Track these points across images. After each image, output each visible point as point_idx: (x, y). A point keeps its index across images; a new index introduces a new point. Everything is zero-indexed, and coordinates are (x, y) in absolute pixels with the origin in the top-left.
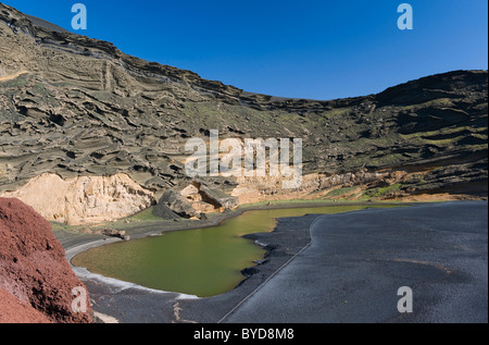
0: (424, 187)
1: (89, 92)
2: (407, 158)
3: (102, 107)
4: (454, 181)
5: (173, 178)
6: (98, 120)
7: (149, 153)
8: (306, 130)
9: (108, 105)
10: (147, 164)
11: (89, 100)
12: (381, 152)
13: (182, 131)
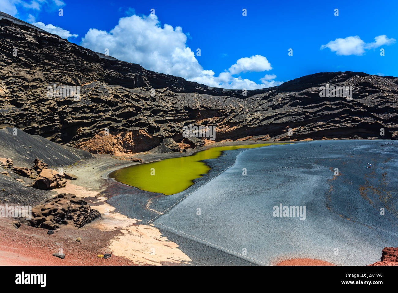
0: (303, 133)
1: (127, 89)
2: (293, 119)
3: (134, 97)
4: (318, 130)
5: (169, 132)
6: (131, 103)
7: (158, 119)
8: (241, 105)
9: (137, 95)
10: (155, 125)
11: (127, 93)
12: (280, 116)
13: (175, 107)
